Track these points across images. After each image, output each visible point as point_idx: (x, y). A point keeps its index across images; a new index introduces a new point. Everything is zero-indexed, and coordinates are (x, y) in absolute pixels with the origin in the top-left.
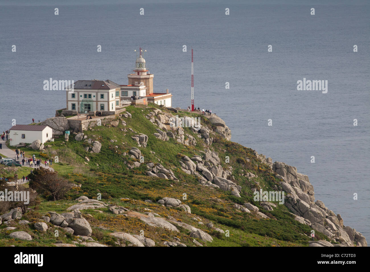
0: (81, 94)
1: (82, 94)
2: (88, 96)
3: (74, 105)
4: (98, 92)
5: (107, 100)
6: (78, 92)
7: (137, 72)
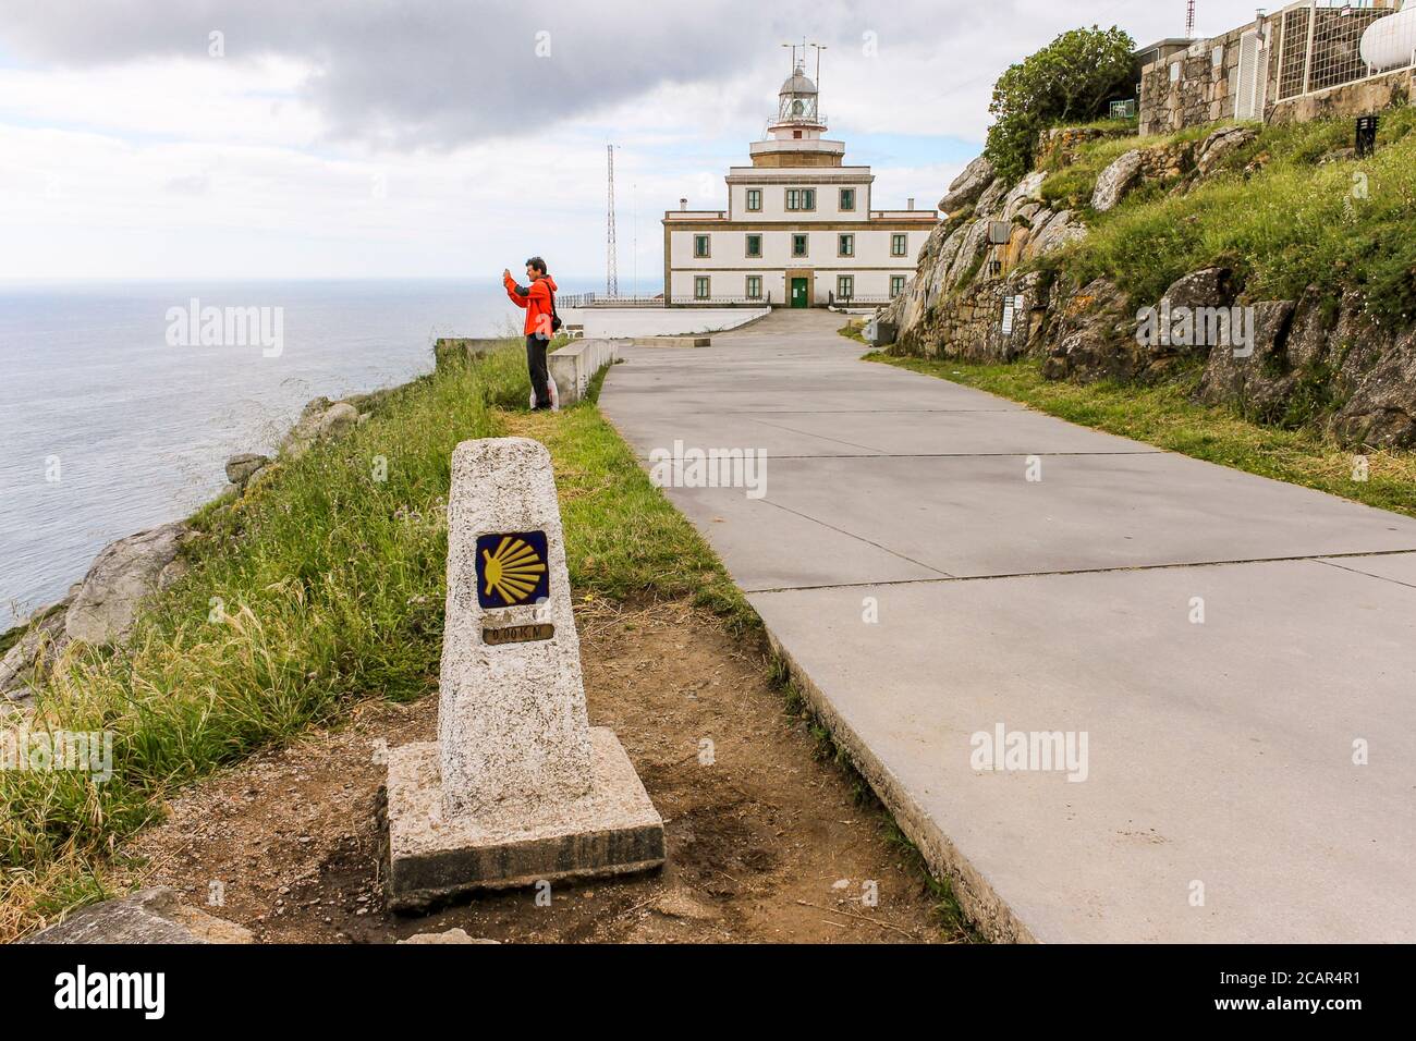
7: (791, 132)
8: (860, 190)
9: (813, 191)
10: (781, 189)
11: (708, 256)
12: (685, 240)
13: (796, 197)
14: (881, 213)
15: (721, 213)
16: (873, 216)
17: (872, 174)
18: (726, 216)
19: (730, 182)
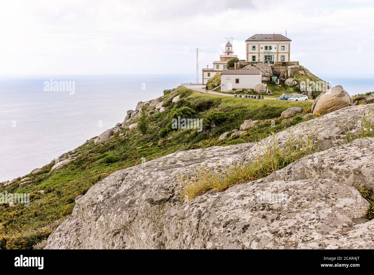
0: (261, 46)
1: (263, 46)
2: (268, 48)
3: (254, 57)
4: (279, 44)
5: (288, 52)
6: (259, 45)
7: (227, 53)
10: (222, 65)
11: (210, 76)
12: (206, 74)
15: (212, 69)
18: (213, 70)
19: (214, 64)
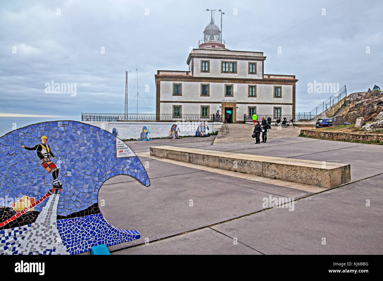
8: (259, 63)
9: (236, 63)
10: (219, 61)
11: (181, 95)
12: (168, 86)
13: (227, 65)
14: (269, 75)
15: (187, 72)
16: (266, 77)
17: (264, 56)
18: (190, 74)
